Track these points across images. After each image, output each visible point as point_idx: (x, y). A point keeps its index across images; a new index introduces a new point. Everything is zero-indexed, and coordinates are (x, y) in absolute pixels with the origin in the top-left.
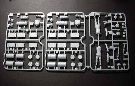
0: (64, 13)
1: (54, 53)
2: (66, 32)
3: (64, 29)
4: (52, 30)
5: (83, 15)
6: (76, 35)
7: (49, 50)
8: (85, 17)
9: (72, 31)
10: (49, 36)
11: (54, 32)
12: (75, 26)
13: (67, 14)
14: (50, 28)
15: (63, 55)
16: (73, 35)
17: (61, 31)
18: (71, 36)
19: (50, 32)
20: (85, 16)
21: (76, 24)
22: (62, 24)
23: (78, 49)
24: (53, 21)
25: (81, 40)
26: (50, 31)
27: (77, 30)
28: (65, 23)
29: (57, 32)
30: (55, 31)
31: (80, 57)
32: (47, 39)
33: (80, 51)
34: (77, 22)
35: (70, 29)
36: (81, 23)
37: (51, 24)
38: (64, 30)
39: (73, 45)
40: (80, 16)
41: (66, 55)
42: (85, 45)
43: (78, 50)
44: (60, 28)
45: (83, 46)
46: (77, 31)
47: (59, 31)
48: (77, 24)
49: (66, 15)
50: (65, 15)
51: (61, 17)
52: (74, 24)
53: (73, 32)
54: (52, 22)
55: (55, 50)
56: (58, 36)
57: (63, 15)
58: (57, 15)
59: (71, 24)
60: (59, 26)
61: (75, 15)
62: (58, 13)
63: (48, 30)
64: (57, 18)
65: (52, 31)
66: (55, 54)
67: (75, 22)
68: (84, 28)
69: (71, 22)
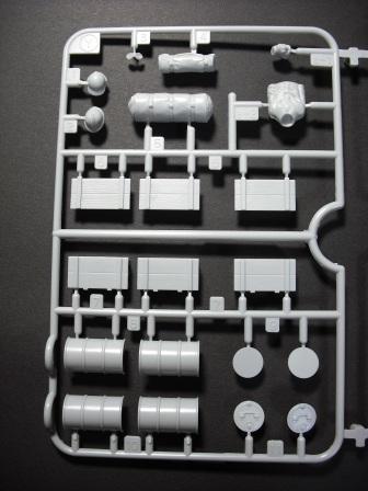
0: (188, 33)
1: (115, 329)
2: (202, 169)
3: (190, 152)
4: (101, 159)
5: (326, 45)
6: (277, 195)
7: (76, 310)
8: (344, 62)
9: (243, 168)
10: (74, 204)
11: (111, 171)
12: (266, 130)
13: (206, 40)
14: (85, 139)
15: (179, 344)
16: (252, 195)
17: (163, 167)
18: (239, 206)
19: (85, 175)
20: (345, 53)
21: (280, 117)
22: (176, 112)
23: (287, 300)
24: (107, 91)
25: (309, 235)
26: (80, 167)
27: (286, 156)
28: (197, 102)
29: (135, 168)
30: (122, 167)
31: (303, 362)
32: (63, 226)
33: (304, 316)
34: (287, 99)
35: (232, 151)
36: (313, 104)
37: (94, 114)
38: (185, 158)
39: (252, 274)
40: (307, 57)
41: (197, 345)
42: (340, 270)
43: (287, 312)
44: (154, 146)
45: (328, 279)
46: (286, 169)
47: (148, 167)
48: (287, 118)
49: (203, 49)
50: (193, 44)
51: (168, 60)
52: (263, 110)
53: (252, 173)
54: (100, 101)
55: (116, 312)
56: (143, 205)
57: (182, 44)
58: (134, 44)
59: (242, 110)
60: (148, 130)
61: (268, 48)
62: (141, 36)
63: (66, 159)
64: (136, 67)
65: (101, 163)
66: (120, 337)
67: (265, 100)
68: (331, 147)
69: (238, 99)
